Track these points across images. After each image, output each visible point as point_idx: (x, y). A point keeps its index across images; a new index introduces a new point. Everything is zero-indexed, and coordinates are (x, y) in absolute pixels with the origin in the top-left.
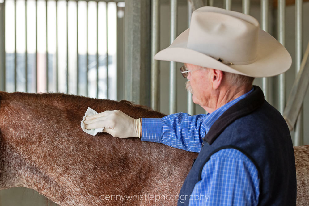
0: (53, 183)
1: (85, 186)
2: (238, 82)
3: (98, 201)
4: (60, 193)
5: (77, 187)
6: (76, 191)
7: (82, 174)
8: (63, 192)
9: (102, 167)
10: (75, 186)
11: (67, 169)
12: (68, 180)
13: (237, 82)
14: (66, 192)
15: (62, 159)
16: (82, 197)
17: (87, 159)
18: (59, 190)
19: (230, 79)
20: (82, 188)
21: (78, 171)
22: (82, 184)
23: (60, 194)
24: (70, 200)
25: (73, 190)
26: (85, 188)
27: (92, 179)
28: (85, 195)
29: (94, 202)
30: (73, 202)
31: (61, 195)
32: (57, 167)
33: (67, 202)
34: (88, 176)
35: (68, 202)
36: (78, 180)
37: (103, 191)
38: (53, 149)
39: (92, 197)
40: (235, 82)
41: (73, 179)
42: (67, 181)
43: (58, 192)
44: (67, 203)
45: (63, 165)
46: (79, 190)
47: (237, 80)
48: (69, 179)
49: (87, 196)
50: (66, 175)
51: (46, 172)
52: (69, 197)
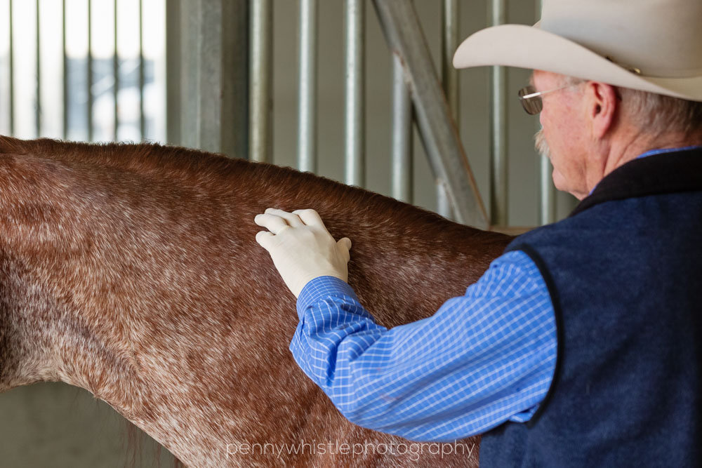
0: (124, 369)
1: (201, 379)
2: (654, 123)
3: (232, 423)
4: (143, 398)
5: (180, 382)
6: (180, 394)
7: (194, 348)
8: (150, 394)
9: (242, 331)
10: (175, 380)
11: (156, 332)
12: (159, 363)
13: (651, 122)
14: (156, 397)
15: (145, 302)
16: (193, 409)
17: (205, 307)
18: (140, 388)
19: (634, 113)
20: (192, 384)
21: (183, 338)
22: (192, 375)
23: (141, 400)
24: (166, 418)
25: (171, 390)
26: (200, 385)
27: (219, 361)
28: (199, 404)
29: (222, 423)
30: (174, 423)
31: (145, 403)
32: (132, 323)
33: (161, 423)
34: (207, 353)
35: (161, 421)
36: (183, 362)
37: (246, 395)
38: (123, 273)
39: (219, 412)
40: (647, 121)
41: (171, 360)
42: (156, 366)
43: (137, 394)
44: (160, 426)
45: (148, 319)
46: (184, 389)
47: (652, 116)
48: (161, 359)
49: (204, 408)
50: (154, 349)
51: (108, 340)
52: (163, 409)
